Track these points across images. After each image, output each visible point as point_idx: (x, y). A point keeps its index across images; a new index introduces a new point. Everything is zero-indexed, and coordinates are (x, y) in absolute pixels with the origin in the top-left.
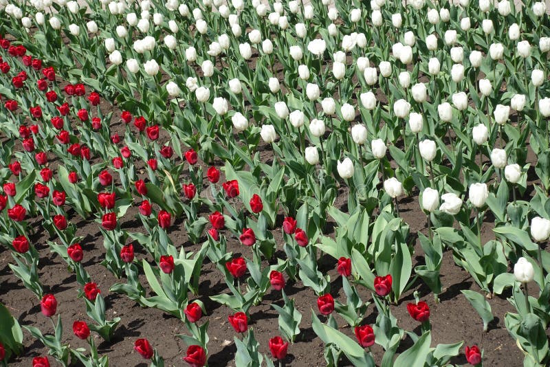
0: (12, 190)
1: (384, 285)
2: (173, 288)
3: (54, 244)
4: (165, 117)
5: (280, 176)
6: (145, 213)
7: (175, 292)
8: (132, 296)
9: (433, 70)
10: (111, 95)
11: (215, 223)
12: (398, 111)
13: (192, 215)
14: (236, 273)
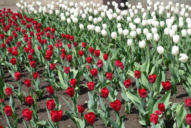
0: (16, 49)
1: (152, 78)
2: (68, 80)
3: (27, 67)
4: (78, 39)
5: (117, 53)
6: (63, 58)
7: (69, 82)
8: (52, 84)
9: (181, 26)
10: (61, 35)
11: (89, 60)
12: (165, 32)
13: (81, 63)
14: (93, 74)
